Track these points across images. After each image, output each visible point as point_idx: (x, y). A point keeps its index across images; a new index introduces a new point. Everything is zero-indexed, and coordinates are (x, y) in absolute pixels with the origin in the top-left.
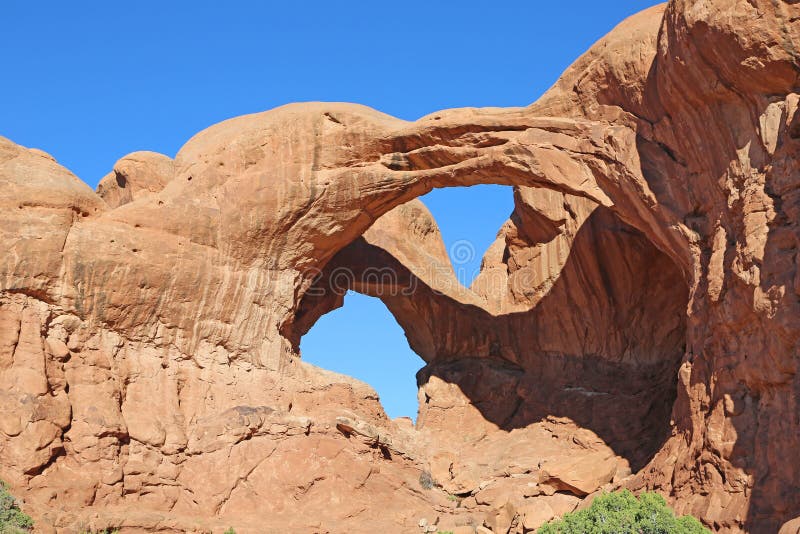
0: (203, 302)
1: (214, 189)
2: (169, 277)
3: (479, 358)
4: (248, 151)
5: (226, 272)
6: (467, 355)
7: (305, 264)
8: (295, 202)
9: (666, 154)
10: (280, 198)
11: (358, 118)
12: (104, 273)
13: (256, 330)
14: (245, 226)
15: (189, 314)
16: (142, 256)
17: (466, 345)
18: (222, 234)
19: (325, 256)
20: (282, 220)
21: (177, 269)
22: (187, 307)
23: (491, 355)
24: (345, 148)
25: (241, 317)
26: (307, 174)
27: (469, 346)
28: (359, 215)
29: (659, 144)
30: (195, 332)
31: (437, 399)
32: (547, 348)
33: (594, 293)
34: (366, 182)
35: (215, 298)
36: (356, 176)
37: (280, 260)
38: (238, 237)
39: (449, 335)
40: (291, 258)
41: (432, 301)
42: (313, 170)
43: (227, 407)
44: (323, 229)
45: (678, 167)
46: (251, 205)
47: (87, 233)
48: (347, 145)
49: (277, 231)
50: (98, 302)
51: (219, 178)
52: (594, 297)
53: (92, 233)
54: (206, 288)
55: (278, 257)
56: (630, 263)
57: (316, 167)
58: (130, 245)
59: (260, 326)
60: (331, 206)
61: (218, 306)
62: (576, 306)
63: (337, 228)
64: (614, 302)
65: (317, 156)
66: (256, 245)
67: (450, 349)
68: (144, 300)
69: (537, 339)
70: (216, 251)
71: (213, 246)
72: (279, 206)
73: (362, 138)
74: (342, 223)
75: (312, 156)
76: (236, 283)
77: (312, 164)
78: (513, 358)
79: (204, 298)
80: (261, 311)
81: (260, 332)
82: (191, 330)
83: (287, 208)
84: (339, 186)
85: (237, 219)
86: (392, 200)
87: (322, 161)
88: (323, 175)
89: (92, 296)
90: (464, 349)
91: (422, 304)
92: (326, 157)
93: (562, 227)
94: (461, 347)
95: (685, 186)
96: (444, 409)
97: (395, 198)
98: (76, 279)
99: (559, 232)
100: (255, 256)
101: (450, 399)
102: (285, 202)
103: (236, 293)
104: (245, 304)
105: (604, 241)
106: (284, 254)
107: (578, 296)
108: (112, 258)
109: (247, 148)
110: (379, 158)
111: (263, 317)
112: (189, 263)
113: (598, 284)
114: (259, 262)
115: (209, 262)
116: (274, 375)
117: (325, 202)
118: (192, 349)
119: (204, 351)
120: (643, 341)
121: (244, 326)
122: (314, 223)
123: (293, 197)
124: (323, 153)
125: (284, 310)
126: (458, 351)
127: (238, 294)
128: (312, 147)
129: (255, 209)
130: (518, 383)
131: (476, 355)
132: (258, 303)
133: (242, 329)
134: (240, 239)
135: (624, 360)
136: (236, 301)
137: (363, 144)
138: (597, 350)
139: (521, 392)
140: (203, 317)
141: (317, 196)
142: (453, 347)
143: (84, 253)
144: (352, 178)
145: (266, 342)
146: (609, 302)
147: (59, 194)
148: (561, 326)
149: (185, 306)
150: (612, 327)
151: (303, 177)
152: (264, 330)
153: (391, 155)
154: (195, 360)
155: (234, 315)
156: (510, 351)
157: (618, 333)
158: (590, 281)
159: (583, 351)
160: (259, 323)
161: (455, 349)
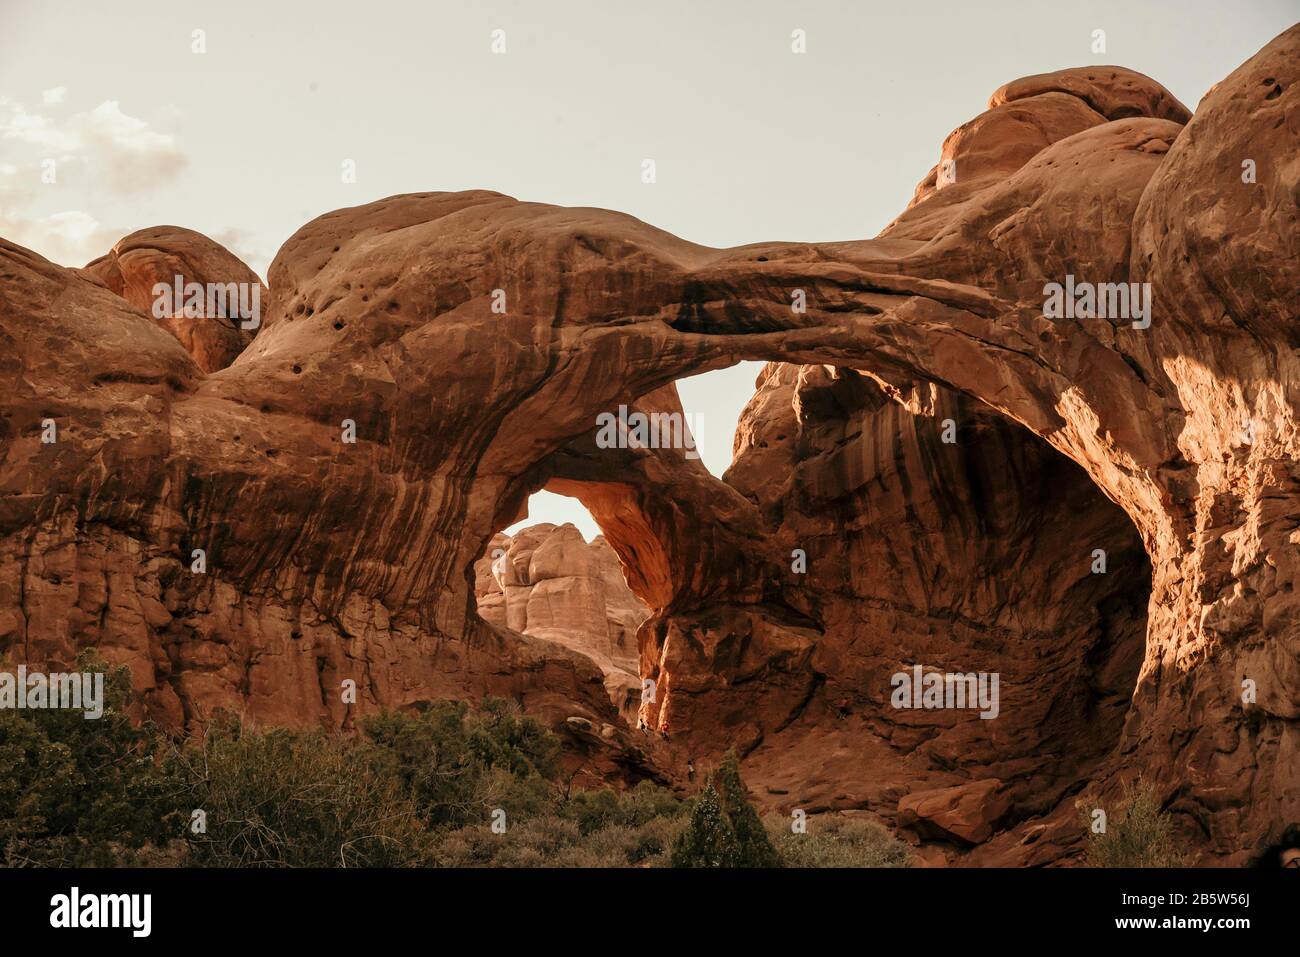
0: (362, 533)
1: (382, 347)
2: (318, 493)
3: (745, 605)
4: (442, 288)
5: (400, 483)
6: (725, 599)
8: (522, 376)
9: (1133, 373)
10: (499, 370)
11: (632, 249)
12: (228, 493)
13: (434, 573)
14: (438, 411)
15: (340, 551)
16: (281, 462)
17: (724, 582)
18: (398, 423)
20: (496, 404)
21: (330, 481)
22: (337, 541)
23: (765, 600)
24: (606, 294)
25: (415, 555)
26: (544, 334)
27: (730, 585)
29: (1124, 356)
30: (344, 579)
32: (862, 592)
33: (955, 511)
34: (639, 350)
35: (381, 525)
36: (625, 341)
37: (481, 462)
38: (424, 428)
39: (699, 567)
42: (553, 326)
44: (555, 415)
45: (1151, 396)
46: (448, 380)
47: (196, 425)
48: (611, 289)
50: (216, 537)
51: (391, 329)
52: (954, 517)
53: (204, 424)
54: (369, 510)
55: (479, 458)
57: (557, 324)
58: (263, 443)
59: (440, 568)
61: (383, 539)
62: (920, 525)
65: (561, 305)
66: (449, 440)
67: (698, 588)
68: (279, 532)
69: (847, 579)
70: (387, 450)
71: (383, 441)
72: (496, 382)
75: (554, 304)
76: (414, 500)
77: (553, 317)
78: (804, 606)
79: (364, 526)
80: (445, 543)
82: (340, 576)
83: (509, 386)
84: (594, 355)
85: (426, 400)
87: (570, 312)
88: (569, 336)
89: (209, 528)
90: (722, 589)
92: (576, 306)
94: (716, 587)
95: (1160, 425)
96: (694, 694)
98: (186, 501)
100: (445, 457)
101: (702, 677)
102: (506, 377)
103: (412, 517)
104: (423, 534)
108: (240, 467)
109: (440, 283)
110: (658, 311)
111: (446, 552)
112: (348, 469)
114: (448, 465)
115: (374, 468)
116: (455, 645)
117: (569, 377)
118: (336, 609)
119: (356, 611)
120: (1034, 592)
121: (416, 568)
123: (519, 370)
124: (572, 300)
126: (710, 593)
127: (415, 518)
128: (553, 290)
129: (457, 385)
130: (813, 650)
131: (741, 599)
133: (412, 574)
135: (1000, 622)
136: (410, 530)
137: (637, 289)
138: (954, 602)
139: (819, 665)
140: (360, 556)
141: (559, 367)
142: (702, 588)
143: (199, 459)
144: (618, 343)
145: (447, 594)
146: (980, 527)
147: (148, 359)
148: (893, 560)
149: (335, 538)
150: (982, 569)
151: (538, 338)
152: (445, 574)
153: (678, 306)
154: (339, 625)
155: (404, 551)
156: (799, 595)
157: (992, 579)
158: (951, 488)
159: (929, 603)
160: (439, 562)
161: (707, 588)
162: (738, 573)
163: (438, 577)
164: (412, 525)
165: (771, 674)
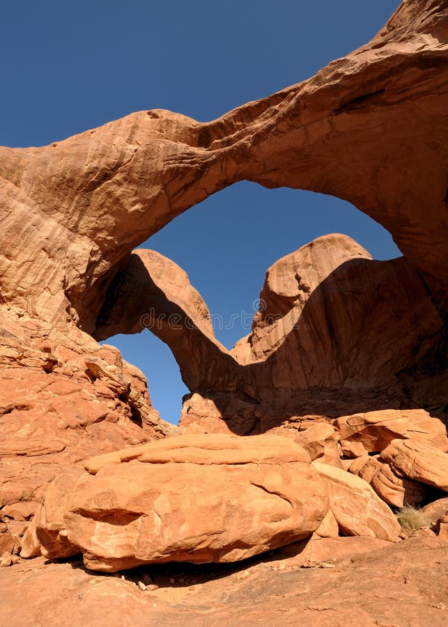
3: (229, 392)
5: (21, 207)
6: (221, 389)
7: (105, 240)
8: (103, 160)
10: (90, 153)
13: (39, 277)
14: (51, 170)
17: (221, 379)
18: (28, 174)
20: (88, 174)
23: (237, 390)
27: (223, 382)
28: (160, 194)
31: (196, 409)
32: (277, 385)
33: (320, 339)
34: (170, 153)
36: (162, 145)
37: (81, 223)
38: (42, 179)
39: (210, 370)
40: (92, 225)
41: (203, 343)
42: (126, 142)
44: (126, 202)
49: (82, 186)
52: (320, 343)
55: (80, 219)
56: (351, 314)
57: (130, 141)
59: (44, 274)
60: (135, 176)
62: (304, 351)
63: (138, 207)
64: (336, 343)
65: (133, 133)
66: (59, 196)
67: (210, 381)
69: (271, 379)
70: (19, 189)
71: (15, 183)
72: (88, 160)
73: (174, 125)
74: (143, 201)
75: (129, 133)
76: (28, 220)
77: (127, 137)
78: (252, 394)
80: (50, 262)
81: (42, 280)
83: (95, 164)
84: (146, 153)
90: (220, 383)
91: (195, 344)
93: (297, 301)
94: (217, 382)
96: (200, 416)
99: (295, 305)
100: (57, 208)
101: (204, 411)
102: (94, 158)
103: (24, 230)
104: (32, 245)
105: (331, 298)
106: (86, 218)
107: (307, 343)
111: (49, 268)
113: (324, 331)
114: (60, 216)
117: (131, 169)
120: (362, 371)
122: (119, 191)
123: (102, 155)
124: (139, 132)
125: (74, 273)
130: (255, 409)
131: (227, 389)
132: (48, 252)
133: (23, 269)
134: (44, 182)
135: (345, 386)
136: (22, 237)
137: (174, 130)
138: (320, 382)
139: (258, 414)
141: (125, 160)
142: (212, 381)
144: (159, 147)
145: (47, 294)
146: (332, 345)
148: (291, 368)
150: (335, 362)
151: (116, 143)
152: (47, 281)
156: (251, 389)
157: (339, 366)
158: (319, 329)
159: (308, 384)
161: (213, 382)
162: (227, 377)
165: (236, 418)
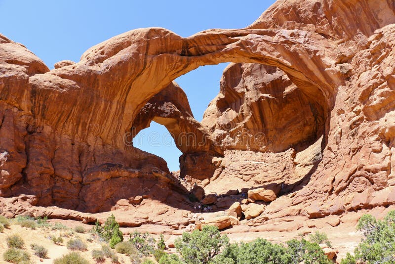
0: (91, 115)
1: (99, 63)
6: (200, 150)
8: (136, 69)
10: (130, 67)
12: (45, 95)
15: (85, 119)
16: (64, 90)
19: (148, 97)
20: (130, 77)
21: (80, 98)
23: (210, 150)
26: (142, 56)
30: (87, 128)
33: (256, 122)
35: (97, 113)
42: (145, 55)
43: (102, 163)
51: (101, 59)
53: (41, 77)
54: (93, 108)
56: (272, 109)
59: (117, 128)
61: (98, 117)
64: (265, 126)
65: (148, 48)
66: (117, 89)
72: (129, 70)
73: (169, 41)
75: (145, 49)
77: (145, 52)
79: (92, 112)
82: (85, 127)
83: (133, 72)
86: (180, 71)
87: (150, 51)
88: (150, 58)
89: (39, 106)
91: (183, 127)
92: (152, 49)
97: (182, 70)
98: (33, 97)
100: (116, 95)
102: (132, 69)
106: (129, 95)
108: (50, 89)
109: (115, 45)
111: (118, 124)
112: (86, 95)
113: (258, 119)
114: (118, 97)
115: (95, 95)
118: (85, 137)
119: (91, 138)
121: (109, 127)
123: (136, 66)
124: (150, 47)
127: (108, 112)
128: (146, 44)
131: (204, 150)
133: (109, 129)
140: (91, 122)
141: (147, 66)
143: (36, 85)
144: (164, 58)
146: (262, 126)
149: (83, 115)
151: (141, 58)
152: (118, 130)
153: (181, 50)
154: (87, 142)
155: (105, 121)
160: (116, 126)
163: (116, 131)
164: (107, 114)
